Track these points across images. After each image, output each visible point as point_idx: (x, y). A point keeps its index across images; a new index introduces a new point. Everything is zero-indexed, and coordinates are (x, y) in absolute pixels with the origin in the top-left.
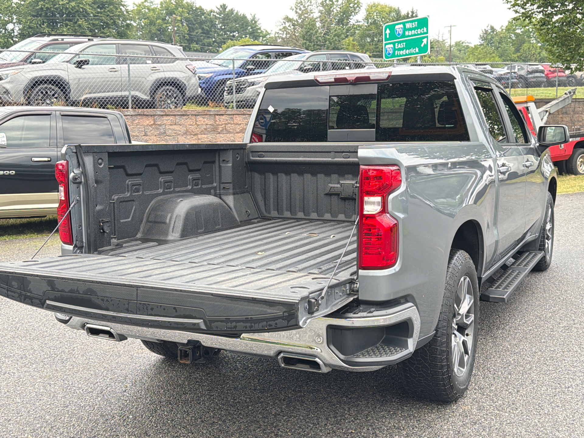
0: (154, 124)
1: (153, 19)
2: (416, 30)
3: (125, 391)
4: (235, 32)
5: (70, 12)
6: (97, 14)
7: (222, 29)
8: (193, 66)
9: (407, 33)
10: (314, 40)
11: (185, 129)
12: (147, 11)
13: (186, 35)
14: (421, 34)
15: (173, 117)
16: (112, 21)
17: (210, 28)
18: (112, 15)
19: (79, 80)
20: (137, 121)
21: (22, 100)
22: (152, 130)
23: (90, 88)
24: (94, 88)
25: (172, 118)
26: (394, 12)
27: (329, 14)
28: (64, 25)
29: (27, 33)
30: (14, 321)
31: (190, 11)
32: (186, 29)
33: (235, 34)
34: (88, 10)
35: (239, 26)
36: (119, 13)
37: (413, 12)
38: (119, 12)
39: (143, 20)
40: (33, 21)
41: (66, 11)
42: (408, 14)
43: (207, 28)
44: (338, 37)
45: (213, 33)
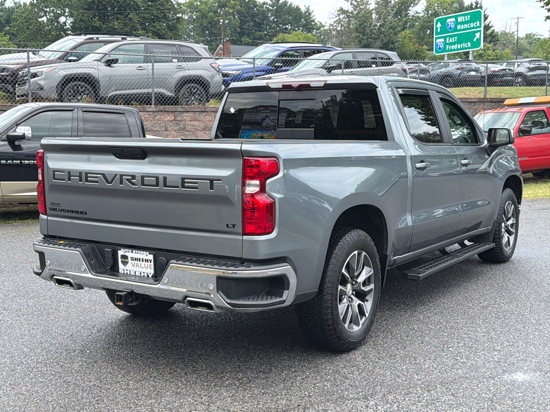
0: (175, 120)
1: (204, 12)
2: (469, 24)
3: (90, 336)
4: (287, 24)
5: (121, 5)
6: (148, 8)
7: (274, 22)
8: (218, 64)
9: (459, 27)
10: (367, 33)
11: (204, 125)
12: (199, 3)
13: (237, 29)
14: (474, 28)
15: (193, 113)
16: (163, 14)
17: (262, 21)
18: (163, 8)
19: (110, 78)
20: (158, 117)
21: (54, 95)
22: (172, 126)
23: (116, 86)
24: (120, 86)
25: (191, 115)
26: (457, 3)
27: (386, 6)
28: (115, 18)
29: (79, 26)
30: (18, 285)
31: (242, 3)
32: (238, 22)
33: (287, 26)
34: (139, 3)
35: (292, 19)
36: (169, 7)
37: (477, 3)
38: (170, 5)
39: (195, 13)
40: (84, 14)
41: (117, 5)
42: (472, 4)
43: (259, 20)
44: (393, 30)
45: (264, 26)
